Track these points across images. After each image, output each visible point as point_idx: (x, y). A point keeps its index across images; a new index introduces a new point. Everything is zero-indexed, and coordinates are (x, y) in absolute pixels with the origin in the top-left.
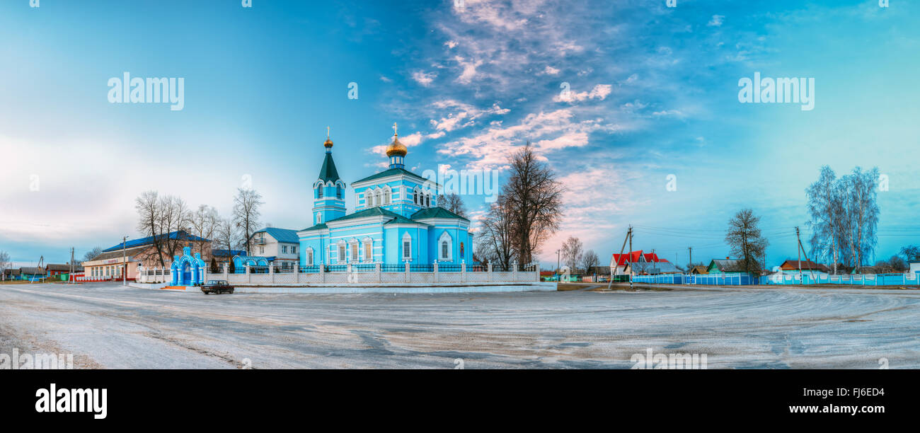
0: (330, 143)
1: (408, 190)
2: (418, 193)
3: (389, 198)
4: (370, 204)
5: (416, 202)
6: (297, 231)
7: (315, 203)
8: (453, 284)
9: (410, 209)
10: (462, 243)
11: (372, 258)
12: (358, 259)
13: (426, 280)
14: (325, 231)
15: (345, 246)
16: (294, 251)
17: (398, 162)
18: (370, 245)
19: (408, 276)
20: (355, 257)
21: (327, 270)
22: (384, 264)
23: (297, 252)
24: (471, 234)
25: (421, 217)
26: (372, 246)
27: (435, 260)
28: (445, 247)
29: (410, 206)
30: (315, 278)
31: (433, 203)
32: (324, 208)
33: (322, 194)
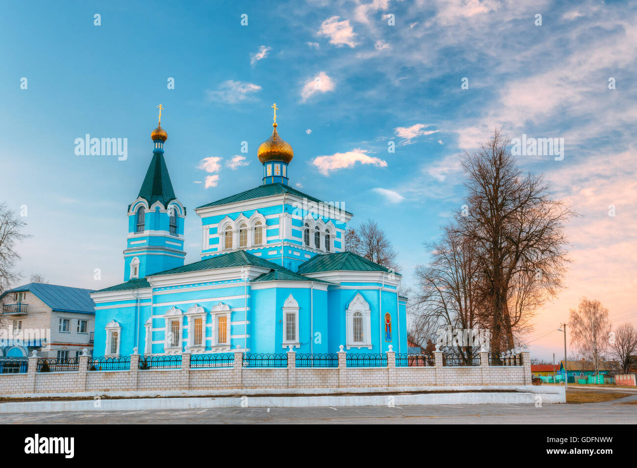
0: (163, 134)
1: (295, 222)
2: (312, 227)
3: (261, 235)
4: (228, 245)
5: (308, 243)
6: (93, 292)
7: (129, 240)
8: (373, 390)
9: (297, 254)
10: (388, 315)
11: (228, 343)
12: (203, 344)
13: (324, 382)
14: (145, 293)
15: (181, 320)
16: (83, 330)
17: (277, 173)
18: (225, 319)
19: (292, 375)
20: (198, 340)
21: (144, 365)
22: (249, 354)
23: (89, 329)
24: (404, 299)
25: (315, 269)
26: (229, 321)
27: (341, 347)
28: (358, 321)
29: (297, 250)
30: (120, 381)
31: (338, 245)
32: (146, 250)
33: (144, 225)
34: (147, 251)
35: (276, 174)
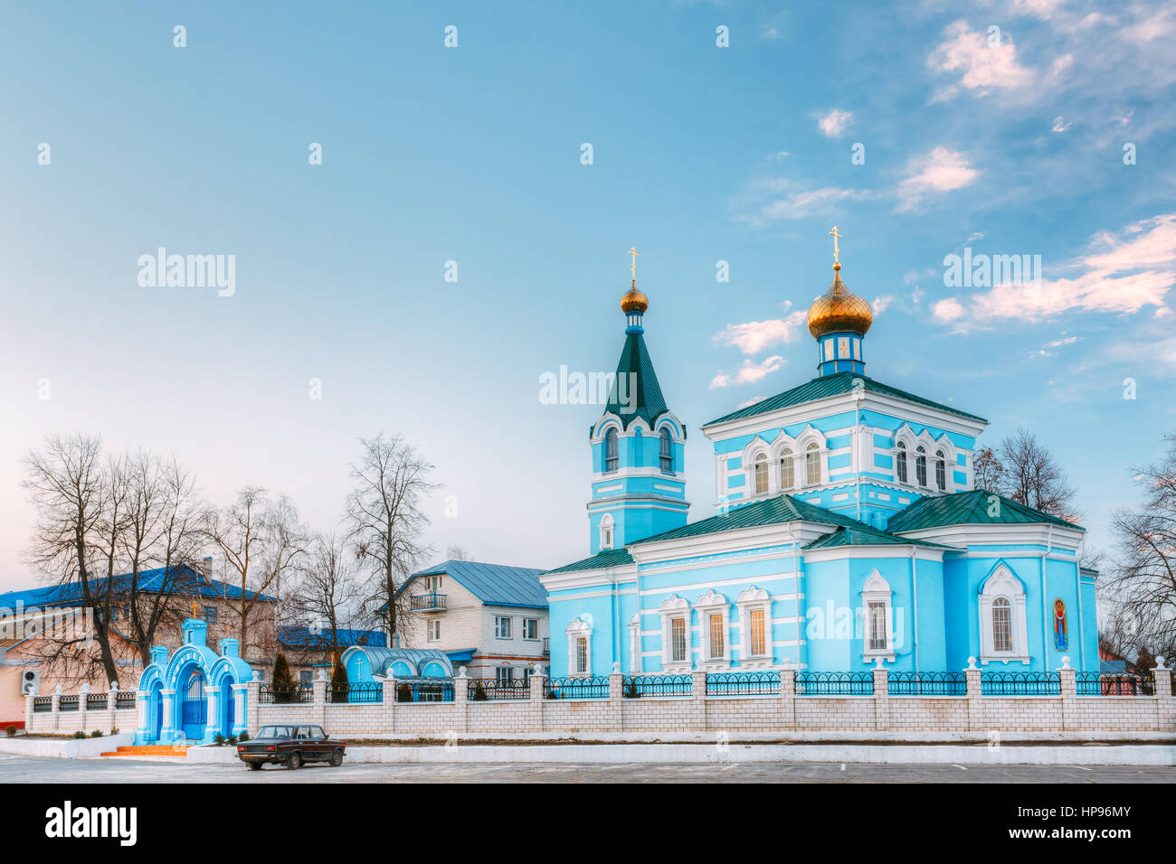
0: (640, 299)
1: (878, 442)
2: (911, 449)
3: (818, 466)
4: (761, 486)
5: (903, 477)
6: (543, 573)
7: (595, 486)
8: (1033, 736)
9: (885, 498)
10: (1059, 603)
11: (769, 654)
12: (727, 657)
13: (942, 722)
14: (623, 573)
15: (687, 617)
16: (533, 634)
17: (844, 354)
18: (762, 612)
19: (882, 707)
20: (717, 649)
21: (632, 690)
22: (806, 673)
23: (541, 634)
24: (1089, 573)
25: (918, 524)
26: (767, 617)
27: (972, 660)
28: (1002, 614)
29: (885, 490)
30: (594, 716)
31: (960, 478)
32: (624, 501)
33: (617, 459)
34: (626, 503)
35: (841, 356)
